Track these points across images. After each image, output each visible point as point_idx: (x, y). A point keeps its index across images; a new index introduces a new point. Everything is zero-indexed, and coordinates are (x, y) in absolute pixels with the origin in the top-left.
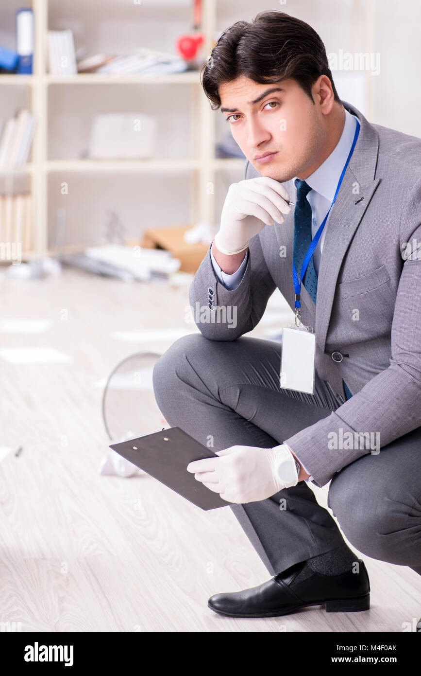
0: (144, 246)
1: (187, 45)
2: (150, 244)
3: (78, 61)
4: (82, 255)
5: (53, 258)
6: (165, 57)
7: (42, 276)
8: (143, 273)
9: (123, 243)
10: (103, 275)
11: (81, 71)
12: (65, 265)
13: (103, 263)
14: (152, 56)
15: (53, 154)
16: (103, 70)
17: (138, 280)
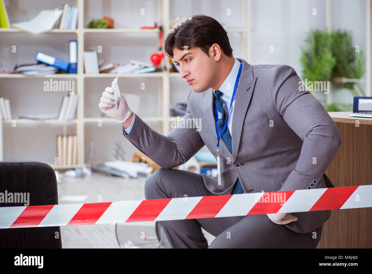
0: (134, 161)
1: (155, 58)
2: (138, 159)
3: (100, 67)
4: (103, 165)
5: (87, 167)
6: (144, 64)
7: (82, 176)
8: (134, 174)
9: (124, 160)
10: (114, 176)
11: (101, 72)
12: (94, 171)
13: (113, 169)
14: (137, 63)
15: (87, 114)
16: (113, 71)
17: (131, 177)
